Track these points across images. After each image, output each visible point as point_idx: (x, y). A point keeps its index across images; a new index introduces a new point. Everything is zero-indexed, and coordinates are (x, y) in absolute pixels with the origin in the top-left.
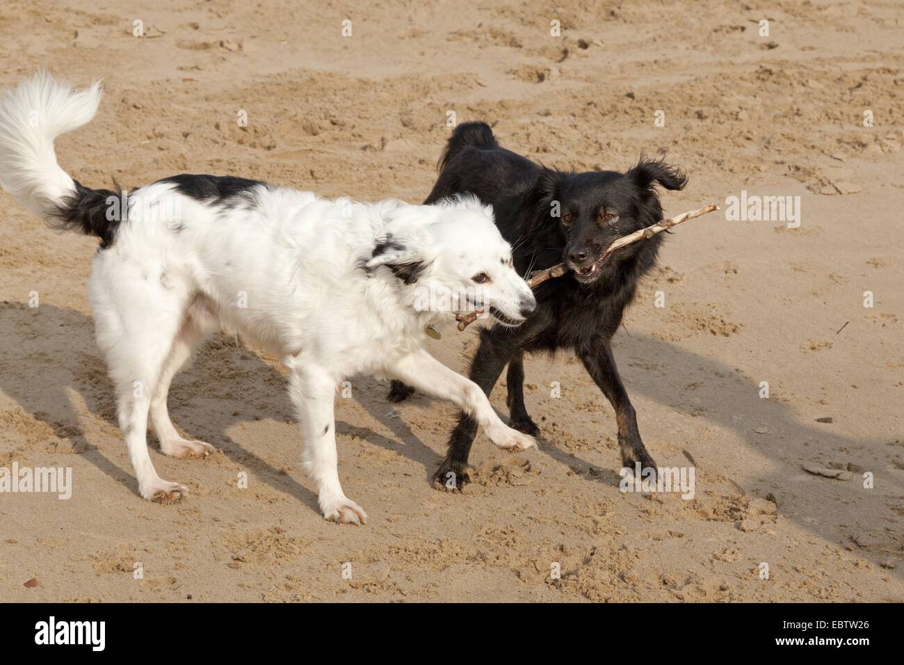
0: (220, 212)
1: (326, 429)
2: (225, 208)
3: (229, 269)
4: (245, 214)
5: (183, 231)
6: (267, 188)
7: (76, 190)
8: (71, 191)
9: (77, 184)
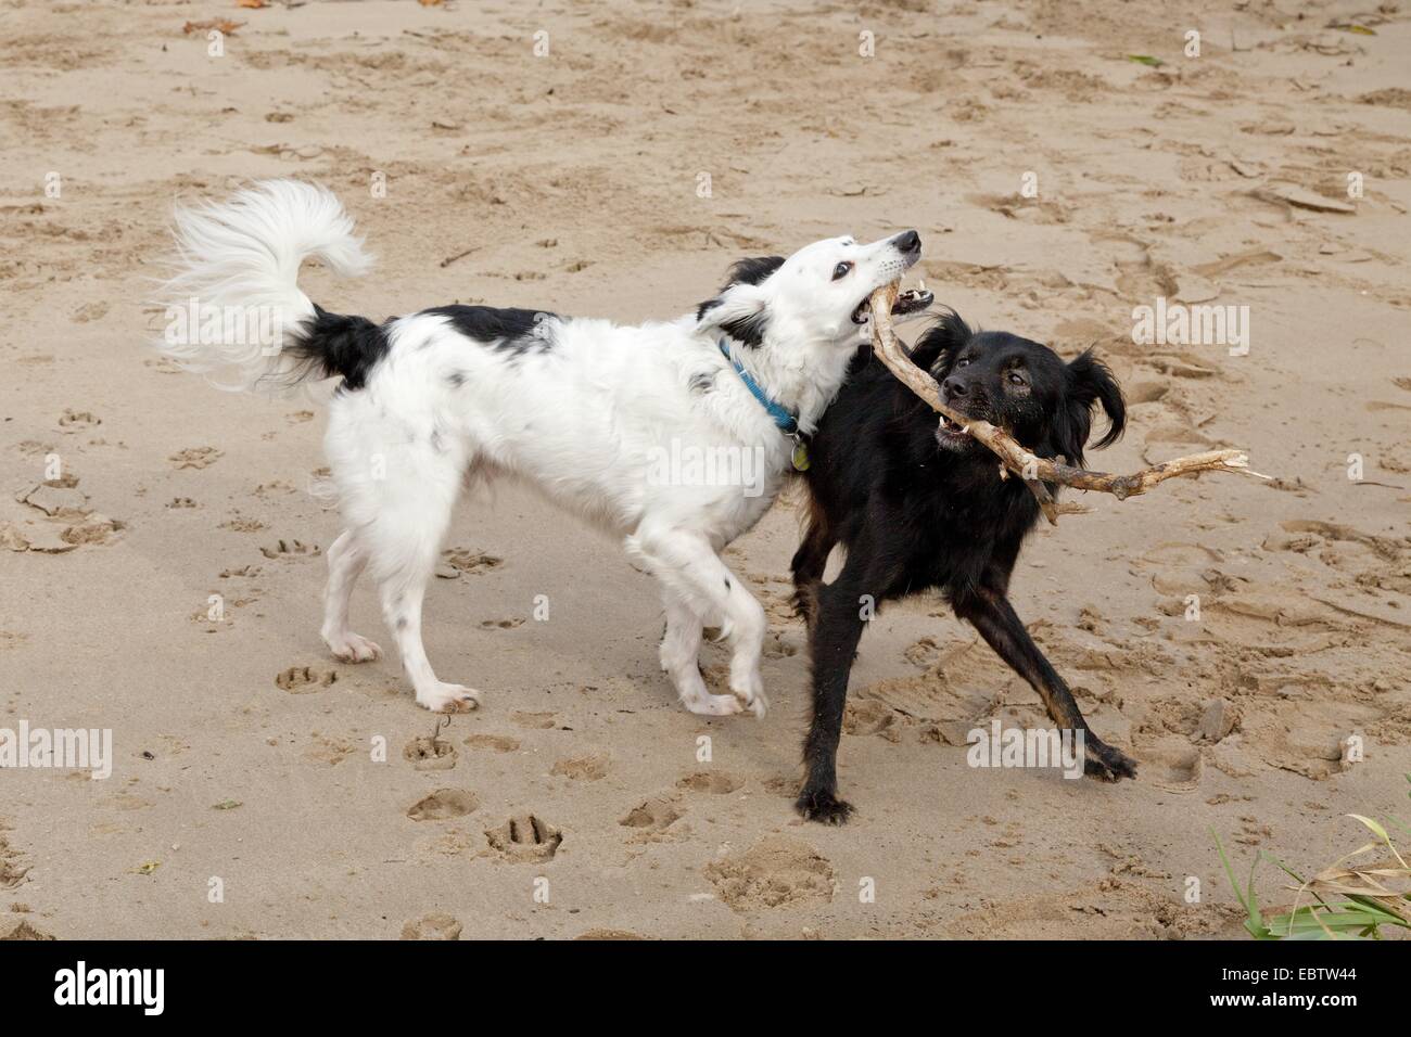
0: (510, 359)
1: (728, 584)
2: (516, 353)
3: (530, 434)
4: (541, 359)
5: (464, 384)
6: (561, 320)
7: (317, 316)
8: (310, 317)
9: (317, 307)
